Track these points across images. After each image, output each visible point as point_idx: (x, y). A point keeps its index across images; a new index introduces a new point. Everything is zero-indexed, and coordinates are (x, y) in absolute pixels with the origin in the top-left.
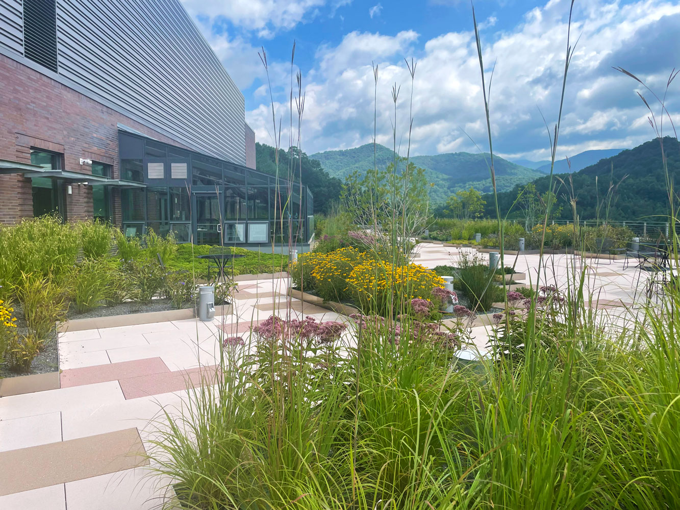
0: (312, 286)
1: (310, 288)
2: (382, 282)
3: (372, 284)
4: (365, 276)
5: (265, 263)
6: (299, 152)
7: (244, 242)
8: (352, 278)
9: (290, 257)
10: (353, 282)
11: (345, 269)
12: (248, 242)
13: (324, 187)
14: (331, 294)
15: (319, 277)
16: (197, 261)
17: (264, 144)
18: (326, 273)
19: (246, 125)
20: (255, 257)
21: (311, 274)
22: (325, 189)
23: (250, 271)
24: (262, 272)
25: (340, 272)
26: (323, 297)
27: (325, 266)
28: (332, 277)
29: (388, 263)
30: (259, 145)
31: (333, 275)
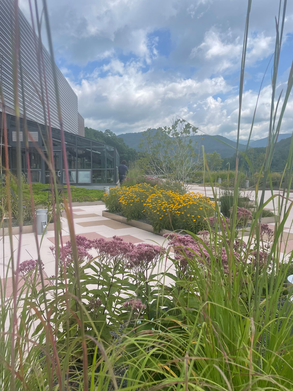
0: (119, 210)
1: (117, 211)
2: (171, 205)
3: (163, 207)
4: (158, 202)
5: (88, 195)
6: (111, 133)
7: (76, 183)
8: (148, 203)
9: (104, 191)
10: (149, 206)
11: (143, 197)
12: (78, 183)
13: (126, 154)
14: (133, 215)
15: (124, 203)
16: (43, 194)
17: (90, 128)
18: (129, 200)
19: (78, 114)
20: (81, 192)
21: (118, 201)
22: (126, 155)
23: (78, 200)
24: (85, 201)
25: (139, 199)
26: (127, 217)
27: (128, 195)
28: (133, 203)
29: (174, 192)
30: (88, 129)
31: (134, 201)
